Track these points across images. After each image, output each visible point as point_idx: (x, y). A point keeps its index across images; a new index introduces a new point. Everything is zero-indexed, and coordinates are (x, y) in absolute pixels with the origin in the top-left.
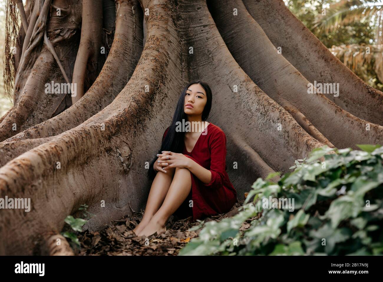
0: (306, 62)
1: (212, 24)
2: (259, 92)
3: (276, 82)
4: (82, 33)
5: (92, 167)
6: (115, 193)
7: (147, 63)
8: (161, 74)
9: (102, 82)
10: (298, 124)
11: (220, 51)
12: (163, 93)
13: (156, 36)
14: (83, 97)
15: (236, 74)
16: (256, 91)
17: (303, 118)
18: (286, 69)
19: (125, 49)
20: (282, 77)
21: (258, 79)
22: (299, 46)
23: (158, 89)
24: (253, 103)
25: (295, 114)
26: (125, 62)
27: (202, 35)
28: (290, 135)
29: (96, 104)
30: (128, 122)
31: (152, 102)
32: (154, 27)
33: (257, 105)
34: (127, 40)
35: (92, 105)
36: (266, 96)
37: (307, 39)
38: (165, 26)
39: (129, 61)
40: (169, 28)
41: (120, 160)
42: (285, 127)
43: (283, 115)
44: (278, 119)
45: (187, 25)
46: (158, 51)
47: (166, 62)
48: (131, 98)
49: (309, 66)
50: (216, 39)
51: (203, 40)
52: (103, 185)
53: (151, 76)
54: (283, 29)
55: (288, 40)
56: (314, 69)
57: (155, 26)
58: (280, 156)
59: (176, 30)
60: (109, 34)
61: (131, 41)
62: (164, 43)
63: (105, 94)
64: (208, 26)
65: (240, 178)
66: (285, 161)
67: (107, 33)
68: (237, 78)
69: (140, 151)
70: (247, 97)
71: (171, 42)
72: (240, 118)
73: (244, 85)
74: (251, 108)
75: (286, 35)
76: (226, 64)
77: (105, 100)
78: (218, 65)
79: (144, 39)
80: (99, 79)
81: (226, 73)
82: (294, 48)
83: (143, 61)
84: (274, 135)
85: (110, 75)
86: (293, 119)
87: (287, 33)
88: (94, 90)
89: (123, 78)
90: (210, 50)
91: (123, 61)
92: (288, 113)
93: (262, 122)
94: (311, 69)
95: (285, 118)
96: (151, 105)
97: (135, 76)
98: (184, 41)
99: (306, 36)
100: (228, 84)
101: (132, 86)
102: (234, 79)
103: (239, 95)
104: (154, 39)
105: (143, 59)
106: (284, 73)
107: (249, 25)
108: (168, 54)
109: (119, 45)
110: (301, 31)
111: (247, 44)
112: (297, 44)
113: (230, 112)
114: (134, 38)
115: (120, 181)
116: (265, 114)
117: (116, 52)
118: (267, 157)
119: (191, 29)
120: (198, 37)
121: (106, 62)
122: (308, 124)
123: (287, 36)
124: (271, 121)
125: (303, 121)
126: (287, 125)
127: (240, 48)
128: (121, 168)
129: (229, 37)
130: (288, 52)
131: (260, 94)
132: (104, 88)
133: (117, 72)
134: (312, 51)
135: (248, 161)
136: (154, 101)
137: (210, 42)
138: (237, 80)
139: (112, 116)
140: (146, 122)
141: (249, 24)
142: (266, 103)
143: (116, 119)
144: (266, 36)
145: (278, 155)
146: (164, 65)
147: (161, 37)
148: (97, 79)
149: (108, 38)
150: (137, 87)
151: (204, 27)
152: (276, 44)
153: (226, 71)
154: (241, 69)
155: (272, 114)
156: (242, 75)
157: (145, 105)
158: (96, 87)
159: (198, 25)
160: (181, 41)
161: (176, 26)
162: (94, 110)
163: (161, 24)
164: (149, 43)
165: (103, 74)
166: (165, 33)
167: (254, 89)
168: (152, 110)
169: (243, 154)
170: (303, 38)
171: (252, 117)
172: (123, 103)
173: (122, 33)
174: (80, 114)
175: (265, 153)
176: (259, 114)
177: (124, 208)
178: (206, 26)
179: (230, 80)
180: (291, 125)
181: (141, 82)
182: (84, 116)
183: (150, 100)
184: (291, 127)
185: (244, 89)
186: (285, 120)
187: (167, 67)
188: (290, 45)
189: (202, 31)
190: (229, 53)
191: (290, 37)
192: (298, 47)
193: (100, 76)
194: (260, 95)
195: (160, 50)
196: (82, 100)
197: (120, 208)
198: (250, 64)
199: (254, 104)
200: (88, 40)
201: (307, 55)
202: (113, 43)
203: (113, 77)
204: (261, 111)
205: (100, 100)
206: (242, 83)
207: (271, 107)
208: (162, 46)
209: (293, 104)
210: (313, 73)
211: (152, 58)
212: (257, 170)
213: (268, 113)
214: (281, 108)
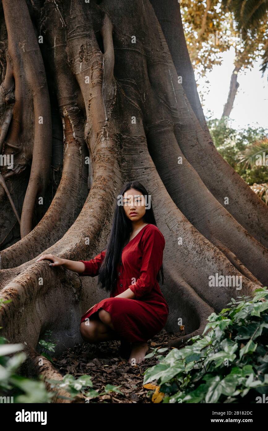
0: (235, 204)
1: (153, 167)
2: (195, 232)
3: (209, 222)
4: (32, 169)
5: (51, 297)
6: (68, 322)
7: (95, 201)
8: (107, 212)
9: (51, 216)
10: (231, 264)
11: (159, 192)
12: (108, 229)
13: (103, 177)
14: (34, 230)
15: (174, 214)
16: (192, 231)
17: (235, 257)
18: (219, 211)
19: (72, 186)
20: (214, 218)
21: (192, 219)
22: (230, 189)
23: (104, 225)
24: (189, 242)
25: (227, 253)
26: (72, 198)
27: (143, 176)
28: (224, 273)
29: (45, 237)
30: (79, 256)
31: (99, 238)
32: (101, 168)
33: (193, 244)
34: (74, 178)
35: (41, 238)
36: (202, 236)
37: (236, 183)
38: (111, 168)
39: (75, 198)
40: (114, 170)
41: (73, 291)
42: (219, 266)
43: (218, 254)
44: (213, 258)
45: (130, 167)
46: (105, 190)
47: (112, 201)
48: (82, 233)
49: (238, 208)
50: (156, 181)
51: (144, 182)
52: (59, 313)
53: (98, 214)
54: (215, 172)
55: (220, 183)
56: (243, 211)
57: (103, 168)
58: (213, 292)
59: (121, 171)
60: (56, 171)
61: (78, 179)
62: (110, 183)
63: (54, 228)
64: (149, 169)
65: (176, 311)
66: (218, 297)
67: (54, 169)
68: (175, 218)
69: (87, 283)
70: (184, 236)
71: (116, 183)
72: (177, 256)
73: (181, 225)
74: (188, 247)
75: (217, 178)
76: (165, 205)
77: (53, 234)
78: (158, 205)
79: (89, 177)
80: (48, 214)
81: (165, 213)
82: (225, 191)
83: (91, 199)
84: (209, 272)
85: (59, 210)
86: (227, 259)
87: (218, 177)
88: (44, 224)
89: (70, 213)
90: (150, 190)
91: (70, 198)
92: (222, 253)
93: (197, 259)
94: (240, 211)
95: (219, 257)
96: (97, 241)
97: (84, 213)
98: (127, 181)
99: (236, 180)
100: (166, 223)
101: (82, 222)
102: (172, 219)
103: (176, 234)
104: (102, 179)
105: (91, 198)
106: (217, 214)
107: (185, 169)
108: (113, 193)
109: (67, 182)
110: (231, 175)
111: (183, 186)
112: (228, 187)
113: (168, 250)
114: (81, 177)
115: (72, 311)
116: (200, 252)
117: (64, 189)
118: (201, 292)
119: (133, 170)
120: (139, 179)
121: (55, 198)
122: (239, 263)
123: (218, 180)
124: (206, 259)
125: (235, 261)
126: (221, 264)
127: (177, 189)
128: (74, 299)
129: (166, 178)
130: (219, 195)
131: (196, 233)
132: (53, 222)
133: (64, 207)
134: (241, 194)
135: (184, 296)
136: (101, 237)
137: (151, 183)
138: (175, 220)
139: (65, 250)
140: (93, 256)
141: (186, 167)
142: (201, 243)
143: (70, 253)
144: (200, 179)
145: (212, 291)
146: (110, 203)
147: (108, 178)
148: (46, 213)
149: (55, 175)
150: (87, 224)
151: (145, 169)
152: (208, 186)
153: (164, 211)
154: (178, 210)
155: (207, 253)
156: (180, 216)
157: (93, 240)
158: (46, 221)
159: (140, 167)
160: (124, 181)
161: (121, 168)
162: (43, 242)
163: (108, 166)
164: (97, 183)
165: (52, 209)
166: (111, 174)
167: (191, 229)
168: (98, 245)
169: (180, 289)
170: (233, 181)
171: (188, 255)
172: (74, 238)
173: (70, 171)
174: (31, 246)
175: (200, 289)
176: (195, 253)
177: (74, 336)
178: (147, 168)
179: (168, 219)
180: (225, 264)
181: (89, 219)
182: (35, 248)
183: (97, 236)
184: (225, 266)
185: (181, 228)
186: (219, 259)
187: (112, 205)
188: (221, 187)
189: (143, 172)
190: (167, 195)
191: (221, 181)
192: (228, 190)
193: (49, 210)
194: (196, 235)
195: (107, 190)
196: (33, 232)
197: (70, 335)
198: (186, 205)
199: (191, 243)
200: (38, 176)
201: (236, 198)
202: (61, 180)
203: (61, 212)
204: (197, 249)
205: (49, 233)
206: (179, 223)
207: (206, 247)
208: (108, 186)
209: (224, 243)
210: (242, 215)
211: (99, 197)
212: (193, 304)
213: (203, 252)
214: (215, 248)
